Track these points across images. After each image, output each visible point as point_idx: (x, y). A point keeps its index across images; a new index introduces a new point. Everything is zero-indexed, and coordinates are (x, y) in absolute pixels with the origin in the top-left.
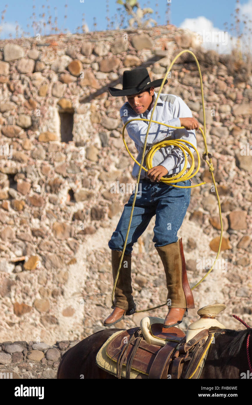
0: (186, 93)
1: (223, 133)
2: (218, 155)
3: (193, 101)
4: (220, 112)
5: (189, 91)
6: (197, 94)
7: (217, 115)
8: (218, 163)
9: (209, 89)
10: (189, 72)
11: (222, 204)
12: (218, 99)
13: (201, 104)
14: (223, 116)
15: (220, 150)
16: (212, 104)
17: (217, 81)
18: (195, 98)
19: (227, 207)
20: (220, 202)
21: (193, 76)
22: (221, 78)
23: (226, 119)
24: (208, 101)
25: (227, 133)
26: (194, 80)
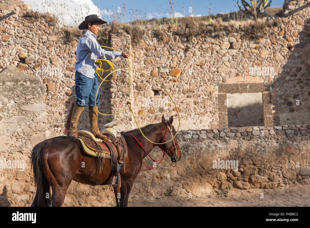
0: (26, 30)
1: (44, 48)
2: (41, 58)
3: (30, 34)
4: (42, 39)
5: (27, 29)
6: (31, 31)
7: (41, 40)
8: (41, 61)
9: (36, 28)
10: (27, 21)
11: (44, 80)
12: (41, 33)
13: (33, 35)
14: (44, 41)
15: (43, 56)
16: (38, 35)
17: (40, 25)
18: (30, 33)
19: (46, 81)
20: (43, 78)
21: (29, 23)
22: (42, 24)
23: (45, 42)
24: (36, 34)
25: (46, 48)
26: (29, 24)
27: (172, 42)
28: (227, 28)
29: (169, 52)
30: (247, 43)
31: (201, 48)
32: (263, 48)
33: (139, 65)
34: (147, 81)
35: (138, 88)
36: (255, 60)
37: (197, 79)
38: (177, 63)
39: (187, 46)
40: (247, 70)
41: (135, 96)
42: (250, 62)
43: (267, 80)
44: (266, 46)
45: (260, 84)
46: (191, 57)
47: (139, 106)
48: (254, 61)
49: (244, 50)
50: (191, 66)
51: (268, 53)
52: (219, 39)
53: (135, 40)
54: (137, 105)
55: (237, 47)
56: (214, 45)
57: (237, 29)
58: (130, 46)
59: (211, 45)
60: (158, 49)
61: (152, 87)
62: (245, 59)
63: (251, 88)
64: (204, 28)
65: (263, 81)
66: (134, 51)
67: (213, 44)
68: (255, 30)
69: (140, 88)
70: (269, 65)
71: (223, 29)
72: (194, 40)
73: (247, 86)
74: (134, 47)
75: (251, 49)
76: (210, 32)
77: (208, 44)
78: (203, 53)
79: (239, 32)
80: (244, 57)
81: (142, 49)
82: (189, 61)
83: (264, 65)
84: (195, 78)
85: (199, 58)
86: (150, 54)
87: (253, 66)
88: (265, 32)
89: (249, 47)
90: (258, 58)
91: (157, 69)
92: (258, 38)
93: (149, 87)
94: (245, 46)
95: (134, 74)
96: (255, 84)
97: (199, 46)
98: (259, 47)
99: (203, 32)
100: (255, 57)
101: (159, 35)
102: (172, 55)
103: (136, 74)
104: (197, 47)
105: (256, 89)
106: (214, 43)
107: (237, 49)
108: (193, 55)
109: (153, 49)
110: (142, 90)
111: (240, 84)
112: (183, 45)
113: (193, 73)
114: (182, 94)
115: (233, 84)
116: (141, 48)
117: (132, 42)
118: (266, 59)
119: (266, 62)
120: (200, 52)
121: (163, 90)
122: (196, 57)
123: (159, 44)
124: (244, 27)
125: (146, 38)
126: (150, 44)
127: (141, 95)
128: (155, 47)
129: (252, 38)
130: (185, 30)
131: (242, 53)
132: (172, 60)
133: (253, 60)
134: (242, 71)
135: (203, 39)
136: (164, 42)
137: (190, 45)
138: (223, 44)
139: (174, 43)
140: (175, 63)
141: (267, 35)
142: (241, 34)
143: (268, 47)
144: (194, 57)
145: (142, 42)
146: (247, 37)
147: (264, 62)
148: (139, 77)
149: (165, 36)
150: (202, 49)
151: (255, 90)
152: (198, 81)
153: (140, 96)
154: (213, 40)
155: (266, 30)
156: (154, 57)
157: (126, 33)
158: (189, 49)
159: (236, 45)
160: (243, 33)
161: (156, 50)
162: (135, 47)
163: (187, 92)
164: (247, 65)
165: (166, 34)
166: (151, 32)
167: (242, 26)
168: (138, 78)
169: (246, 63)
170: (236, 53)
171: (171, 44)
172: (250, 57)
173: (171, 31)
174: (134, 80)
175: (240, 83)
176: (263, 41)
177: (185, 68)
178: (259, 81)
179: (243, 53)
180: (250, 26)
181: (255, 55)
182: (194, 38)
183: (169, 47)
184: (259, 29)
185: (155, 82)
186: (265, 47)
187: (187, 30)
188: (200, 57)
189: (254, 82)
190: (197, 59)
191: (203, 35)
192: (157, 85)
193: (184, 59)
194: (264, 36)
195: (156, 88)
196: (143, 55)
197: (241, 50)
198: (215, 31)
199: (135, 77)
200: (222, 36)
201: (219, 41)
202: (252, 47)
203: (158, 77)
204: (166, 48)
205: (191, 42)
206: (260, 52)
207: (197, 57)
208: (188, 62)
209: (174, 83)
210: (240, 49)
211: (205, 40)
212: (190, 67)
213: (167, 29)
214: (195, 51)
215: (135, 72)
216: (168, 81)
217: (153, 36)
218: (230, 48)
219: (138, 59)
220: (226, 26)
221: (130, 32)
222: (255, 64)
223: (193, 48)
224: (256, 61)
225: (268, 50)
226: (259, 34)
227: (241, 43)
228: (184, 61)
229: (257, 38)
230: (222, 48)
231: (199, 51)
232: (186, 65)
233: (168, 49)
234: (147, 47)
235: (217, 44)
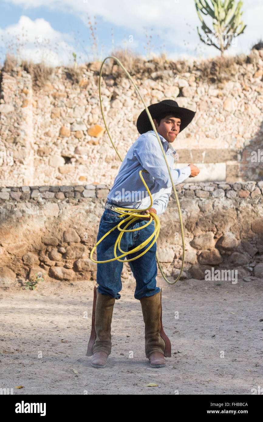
27: (92, 85)
28: (174, 65)
29: (87, 100)
30: (205, 89)
31: (135, 95)
32: (230, 96)
33: (43, 119)
34: (54, 143)
35: (41, 153)
36: (216, 114)
37: (128, 141)
38: (99, 117)
39: (114, 92)
40: (203, 129)
41: (36, 165)
42: (209, 117)
43: (234, 144)
44: (233, 93)
45: (223, 151)
46: (120, 109)
47: (41, 180)
48: (215, 116)
49: (200, 99)
50: (119, 121)
51: (236, 103)
52: (162, 82)
53: (38, 82)
54: (38, 178)
55: (190, 95)
56: (154, 92)
57: (189, 68)
58: (31, 91)
59: (150, 90)
60: (71, 96)
61: (62, 152)
62: (201, 112)
63: (209, 156)
64: (141, 65)
65: (226, 146)
66: (37, 99)
67: (153, 89)
68: (217, 68)
69: (44, 153)
70: (238, 122)
71: (169, 67)
72: (125, 84)
73: (202, 152)
74: (36, 93)
75: (210, 98)
76: (149, 71)
77: (145, 90)
78: (137, 102)
79: (194, 72)
80: (199, 109)
81: (48, 96)
82: (117, 114)
83: (230, 122)
84: (124, 140)
85: (131, 109)
86: (60, 104)
87: (212, 123)
88: (233, 72)
89: (208, 95)
90: (221, 111)
91: (69, 125)
92: (222, 80)
93: (56, 152)
94: (201, 92)
95: (35, 132)
96: (215, 150)
97: (133, 91)
98: (223, 95)
99: (138, 72)
100: (217, 110)
101: (73, 75)
102: (92, 105)
103: (38, 132)
104: (130, 93)
105: (217, 158)
106: (155, 87)
107: (189, 97)
108: (123, 105)
109: (64, 97)
110: (46, 156)
111: (192, 150)
112: (109, 90)
113: (121, 133)
114: (105, 163)
115: (181, 150)
116: (46, 95)
117: (33, 86)
118: (233, 112)
119: (232, 118)
120: (133, 102)
121: (77, 156)
122: (127, 109)
123: (72, 89)
124: (201, 65)
125: (54, 79)
126: (59, 89)
127: (45, 163)
128: (67, 93)
129: (213, 81)
130: (112, 68)
131: (196, 103)
132: (91, 112)
133: (213, 114)
134: (195, 131)
135: (138, 82)
136: (80, 86)
137: (119, 91)
138: (168, 89)
139: (95, 87)
140: (96, 117)
141: (236, 77)
142: (195, 74)
143: (236, 95)
144: (124, 108)
145: (48, 86)
146: (204, 80)
147: (229, 118)
148: (43, 137)
149: (82, 77)
150: (136, 97)
151: (215, 160)
152: (129, 144)
153: (43, 165)
154: (153, 84)
155: (235, 70)
156: (65, 108)
157: (26, 72)
158: (117, 97)
159: (188, 92)
160: (199, 73)
161: (68, 97)
162: (38, 93)
163: (113, 160)
164: (203, 121)
165: (84, 74)
166: (63, 71)
167: (198, 63)
168: (41, 139)
169: (201, 118)
170: (188, 103)
171: (91, 89)
172: (208, 109)
173: (91, 70)
174: (35, 141)
175: (192, 148)
176: (228, 86)
177: (111, 124)
178: (220, 145)
179: (198, 104)
180: (210, 62)
181: (217, 106)
182: (124, 80)
183: (87, 93)
184: (223, 68)
185: (66, 145)
186: (232, 95)
187: (115, 67)
188: (133, 109)
189: (214, 148)
190: (129, 112)
191: (139, 75)
192: (68, 148)
193: (109, 112)
194: (232, 78)
195: (66, 154)
196: (49, 105)
197: (196, 99)
198: (156, 70)
199: (37, 136)
200: (167, 76)
201: (162, 84)
202: (212, 94)
203: (70, 138)
204: (83, 95)
205: (121, 85)
206: (224, 103)
207: (129, 108)
208: (115, 115)
209: (93, 147)
210: (193, 97)
211: (141, 84)
212: (118, 124)
213: (86, 67)
214: (125, 100)
215: (37, 129)
216: (84, 143)
217: (65, 76)
218: (179, 96)
219: (42, 111)
220: (174, 63)
221: (31, 70)
222: (215, 120)
223: (123, 96)
224: (218, 116)
225: (236, 99)
226: (223, 75)
227: (195, 88)
228: (110, 115)
229: (220, 81)
230: (166, 95)
231: (132, 99)
232: (111, 120)
233: (86, 95)
234: (55, 93)
235: (159, 90)
